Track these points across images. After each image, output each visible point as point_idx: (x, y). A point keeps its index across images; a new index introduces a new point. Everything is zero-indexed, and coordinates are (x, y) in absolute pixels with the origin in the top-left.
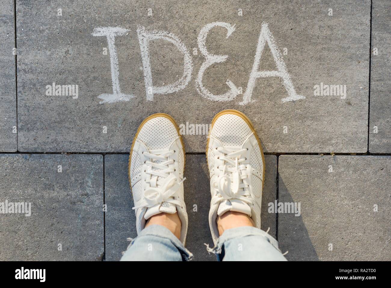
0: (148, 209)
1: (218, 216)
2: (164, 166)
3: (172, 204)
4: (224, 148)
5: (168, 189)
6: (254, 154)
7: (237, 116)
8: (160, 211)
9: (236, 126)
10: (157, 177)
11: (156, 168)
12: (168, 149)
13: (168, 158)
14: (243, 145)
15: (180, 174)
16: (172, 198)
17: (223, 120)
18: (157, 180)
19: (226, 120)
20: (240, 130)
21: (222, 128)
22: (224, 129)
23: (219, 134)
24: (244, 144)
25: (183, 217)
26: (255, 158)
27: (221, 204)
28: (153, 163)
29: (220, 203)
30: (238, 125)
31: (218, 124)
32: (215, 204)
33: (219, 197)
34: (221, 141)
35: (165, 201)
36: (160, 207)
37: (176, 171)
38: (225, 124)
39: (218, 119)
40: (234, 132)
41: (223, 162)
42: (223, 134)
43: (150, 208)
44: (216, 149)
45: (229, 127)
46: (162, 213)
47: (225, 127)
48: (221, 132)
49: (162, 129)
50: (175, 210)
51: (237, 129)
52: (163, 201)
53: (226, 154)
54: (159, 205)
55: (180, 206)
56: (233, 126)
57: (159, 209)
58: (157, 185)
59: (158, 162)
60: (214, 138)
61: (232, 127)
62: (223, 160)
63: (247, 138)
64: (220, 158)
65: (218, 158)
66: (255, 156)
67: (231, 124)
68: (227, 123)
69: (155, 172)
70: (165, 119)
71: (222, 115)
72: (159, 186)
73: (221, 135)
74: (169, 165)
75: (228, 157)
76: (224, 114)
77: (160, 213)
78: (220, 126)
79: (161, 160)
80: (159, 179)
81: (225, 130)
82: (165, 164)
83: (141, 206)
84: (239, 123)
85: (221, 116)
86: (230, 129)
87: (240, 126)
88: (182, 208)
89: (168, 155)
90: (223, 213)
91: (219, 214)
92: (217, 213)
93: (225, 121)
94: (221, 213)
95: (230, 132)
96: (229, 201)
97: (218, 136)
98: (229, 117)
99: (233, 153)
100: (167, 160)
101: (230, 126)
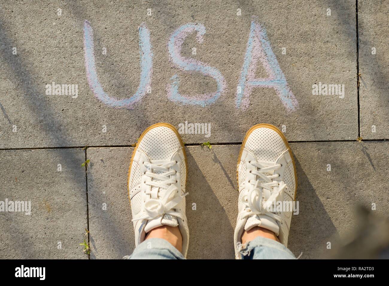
0: (148, 221)
1: (244, 231)
2: (165, 177)
3: (174, 216)
4: (257, 162)
5: (168, 200)
6: (288, 171)
7: (274, 131)
8: (162, 224)
9: (272, 140)
10: (158, 188)
11: (156, 179)
12: (170, 160)
13: (170, 169)
14: (277, 160)
15: (182, 186)
16: (173, 210)
17: (259, 133)
18: (159, 191)
19: (262, 133)
20: (275, 144)
21: (257, 141)
22: (259, 142)
23: (254, 147)
24: (279, 159)
25: (185, 230)
26: (289, 176)
27: (249, 219)
28: (154, 174)
29: (248, 217)
30: (273, 139)
31: (252, 137)
32: (243, 218)
33: (247, 211)
34: (255, 155)
35: (167, 213)
36: (162, 219)
37: (178, 182)
38: (260, 137)
39: (253, 132)
40: (268, 146)
41: (255, 177)
42: (257, 147)
43: (151, 220)
44: (250, 162)
45: (264, 141)
46: (164, 226)
47: (260, 141)
48: (255, 146)
49: (164, 138)
50: (177, 223)
51: (272, 143)
52: (164, 213)
53: (259, 168)
54: (161, 218)
55: (181, 219)
56: (269, 139)
57: (161, 221)
58: (158, 197)
59: (159, 172)
60: (248, 151)
61: (267, 141)
62: (255, 174)
63: (282, 154)
64: (253, 172)
65: (250, 172)
66: (289, 173)
67: (267, 138)
68: (262, 136)
69: (156, 183)
70: (168, 128)
71: (257, 128)
72: (160, 198)
73: (255, 149)
74: (170, 176)
75: (260, 171)
76: (260, 127)
77: (162, 225)
78: (255, 139)
79: (162, 171)
80: (160, 190)
81: (260, 144)
82: (166, 175)
83: (141, 218)
84: (275, 138)
85: (257, 130)
86: (265, 142)
87: (275, 141)
88: (183, 221)
89: (170, 166)
90: (251, 228)
91: (245, 229)
92: (244, 228)
93: (260, 134)
94: (248, 228)
95: (265, 146)
96: (258, 217)
97: (252, 149)
98: (265, 130)
99: (266, 168)
100: (169, 171)
101: (265, 139)
